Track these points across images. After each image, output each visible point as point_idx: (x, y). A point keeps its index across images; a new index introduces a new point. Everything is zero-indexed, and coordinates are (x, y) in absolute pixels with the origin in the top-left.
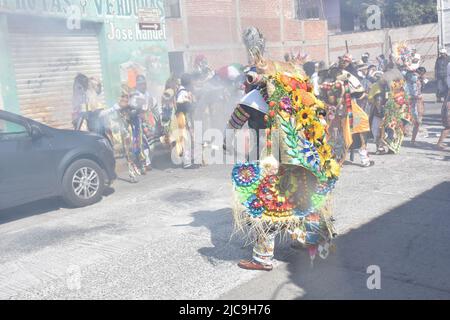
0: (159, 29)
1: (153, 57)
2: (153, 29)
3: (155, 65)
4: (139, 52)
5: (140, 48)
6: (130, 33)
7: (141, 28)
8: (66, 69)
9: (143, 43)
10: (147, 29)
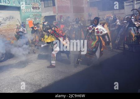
0: (39, 9)
1: (37, 17)
2: (37, 9)
3: (38, 19)
4: (32, 15)
5: (33, 15)
6: (29, 10)
7: (33, 9)
8: (9, 20)
9: (34, 13)
10: (35, 9)
